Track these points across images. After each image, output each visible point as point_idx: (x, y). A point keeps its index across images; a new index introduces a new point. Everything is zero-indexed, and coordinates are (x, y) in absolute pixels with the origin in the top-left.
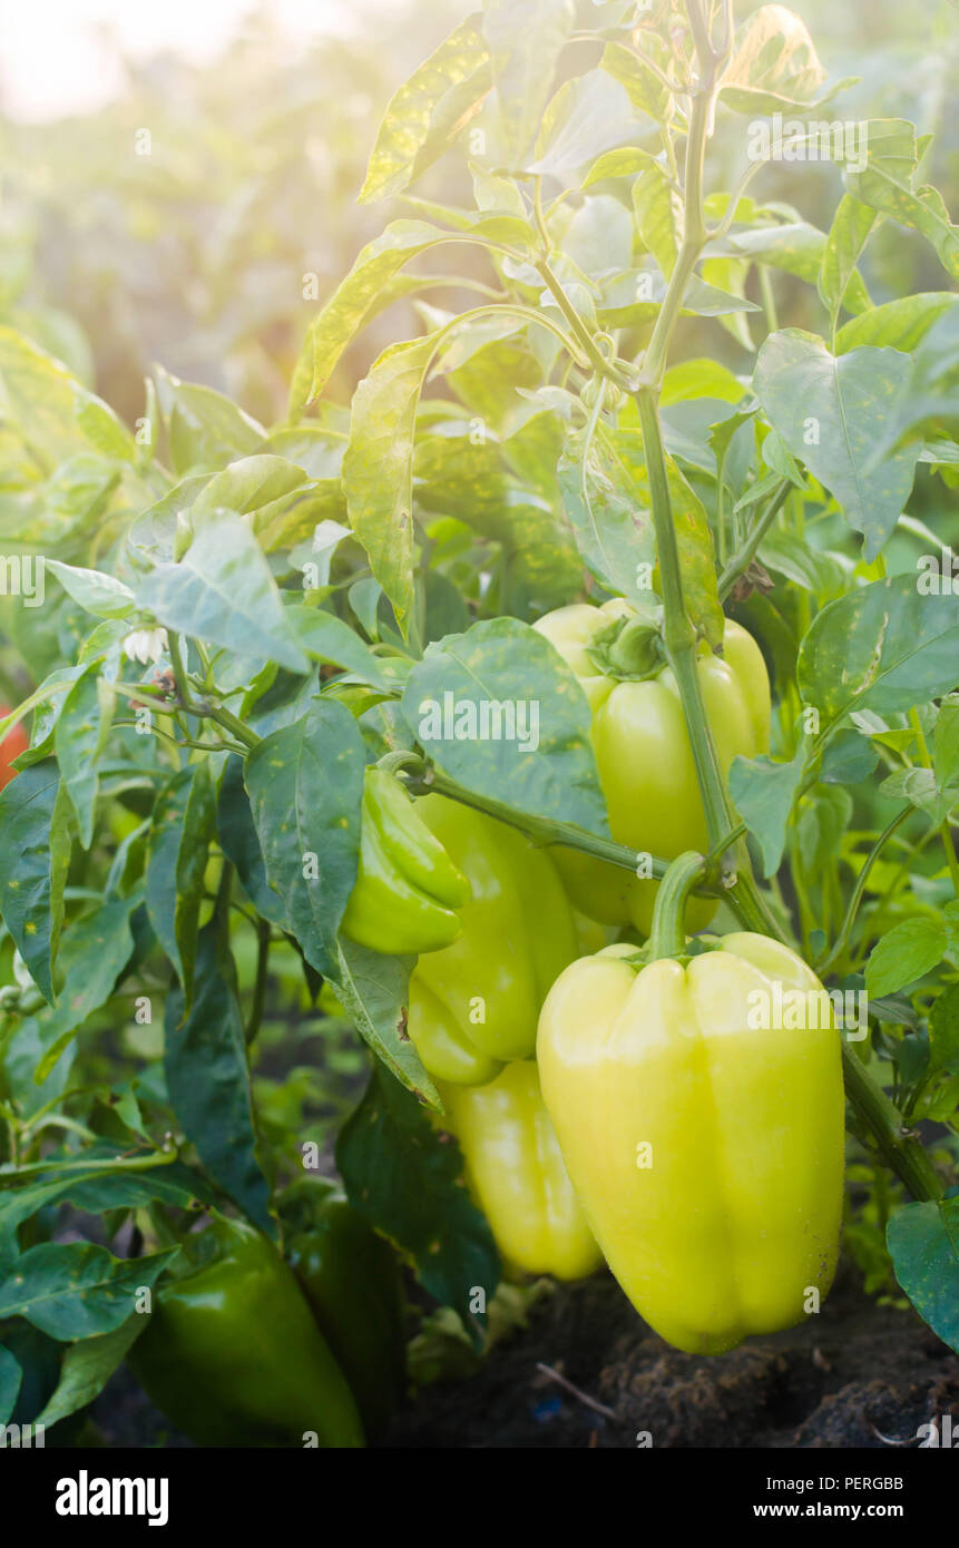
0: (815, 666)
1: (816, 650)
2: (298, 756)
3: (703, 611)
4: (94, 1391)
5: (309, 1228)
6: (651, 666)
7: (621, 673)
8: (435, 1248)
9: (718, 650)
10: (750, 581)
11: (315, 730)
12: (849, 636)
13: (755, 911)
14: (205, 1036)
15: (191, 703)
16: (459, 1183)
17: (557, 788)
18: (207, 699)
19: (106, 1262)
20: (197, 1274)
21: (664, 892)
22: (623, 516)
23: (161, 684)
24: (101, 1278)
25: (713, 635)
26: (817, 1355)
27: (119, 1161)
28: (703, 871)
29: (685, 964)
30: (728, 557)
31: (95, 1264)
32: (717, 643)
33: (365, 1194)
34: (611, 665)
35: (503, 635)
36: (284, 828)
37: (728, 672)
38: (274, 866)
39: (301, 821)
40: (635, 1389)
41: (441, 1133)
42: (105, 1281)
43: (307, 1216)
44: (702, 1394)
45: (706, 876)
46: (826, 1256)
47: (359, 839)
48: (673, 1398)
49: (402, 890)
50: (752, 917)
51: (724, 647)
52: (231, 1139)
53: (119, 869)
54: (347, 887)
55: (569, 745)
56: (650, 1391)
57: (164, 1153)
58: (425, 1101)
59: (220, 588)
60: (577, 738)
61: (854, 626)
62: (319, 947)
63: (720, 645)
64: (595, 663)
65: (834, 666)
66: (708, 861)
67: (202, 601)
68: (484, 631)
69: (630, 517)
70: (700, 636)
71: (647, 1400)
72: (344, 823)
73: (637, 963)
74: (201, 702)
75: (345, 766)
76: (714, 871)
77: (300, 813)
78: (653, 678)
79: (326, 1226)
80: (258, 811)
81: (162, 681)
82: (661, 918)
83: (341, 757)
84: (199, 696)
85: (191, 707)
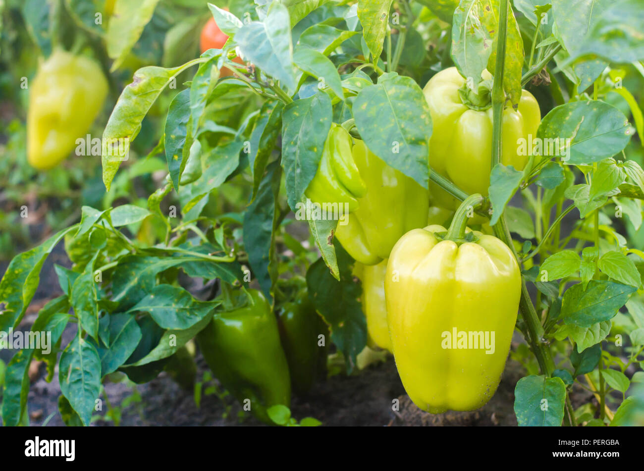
0: (546, 132)
1: (548, 125)
2: (306, 113)
3: (513, 87)
4: (171, 352)
5: (292, 300)
6: (486, 105)
7: (471, 104)
8: (341, 325)
9: (515, 107)
10: (540, 77)
11: (315, 104)
12: (564, 122)
13: (501, 227)
14: (263, 209)
15: (260, 81)
16: (358, 300)
17: (410, 161)
18: (269, 80)
19: (189, 299)
20: (234, 310)
21: (460, 210)
22: (480, 41)
23: (248, 70)
24: (186, 305)
25: (515, 99)
26: (493, 417)
27: (209, 256)
28: (481, 204)
29: (459, 245)
30: (533, 65)
31: (185, 299)
32: (515, 104)
33: (316, 295)
34: (468, 100)
35: (405, 85)
36: (292, 143)
37: (519, 116)
38: (285, 159)
39: (299, 143)
40: (410, 409)
41: (354, 277)
42: (188, 307)
43: (293, 295)
44: (437, 420)
45: (481, 207)
46: (490, 386)
47: (320, 159)
48: (424, 418)
49: (335, 185)
50: (499, 229)
51: (518, 106)
52: (264, 256)
53: (243, 127)
54: (311, 178)
55: (420, 142)
56: (416, 412)
57: (230, 257)
58: (333, 273)
59: (272, 40)
60: (423, 140)
61: (567, 118)
62: (294, 199)
63: (517, 105)
64: (461, 97)
65: (554, 134)
66: (484, 200)
67: (263, 44)
68: (398, 80)
69: (483, 41)
70: (507, 99)
71: (413, 416)
72: (315, 150)
73: (439, 238)
74: (266, 81)
75: (322, 125)
76: (486, 206)
77: (300, 139)
78: (485, 111)
79: (300, 302)
80: (284, 132)
81: (249, 68)
82: (456, 221)
83: (321, 120)
84: (265, 78)
85: (260, 82)
